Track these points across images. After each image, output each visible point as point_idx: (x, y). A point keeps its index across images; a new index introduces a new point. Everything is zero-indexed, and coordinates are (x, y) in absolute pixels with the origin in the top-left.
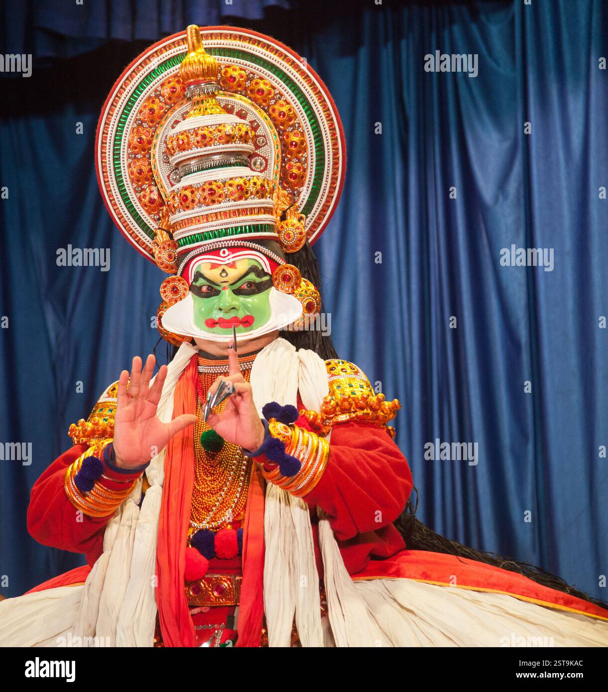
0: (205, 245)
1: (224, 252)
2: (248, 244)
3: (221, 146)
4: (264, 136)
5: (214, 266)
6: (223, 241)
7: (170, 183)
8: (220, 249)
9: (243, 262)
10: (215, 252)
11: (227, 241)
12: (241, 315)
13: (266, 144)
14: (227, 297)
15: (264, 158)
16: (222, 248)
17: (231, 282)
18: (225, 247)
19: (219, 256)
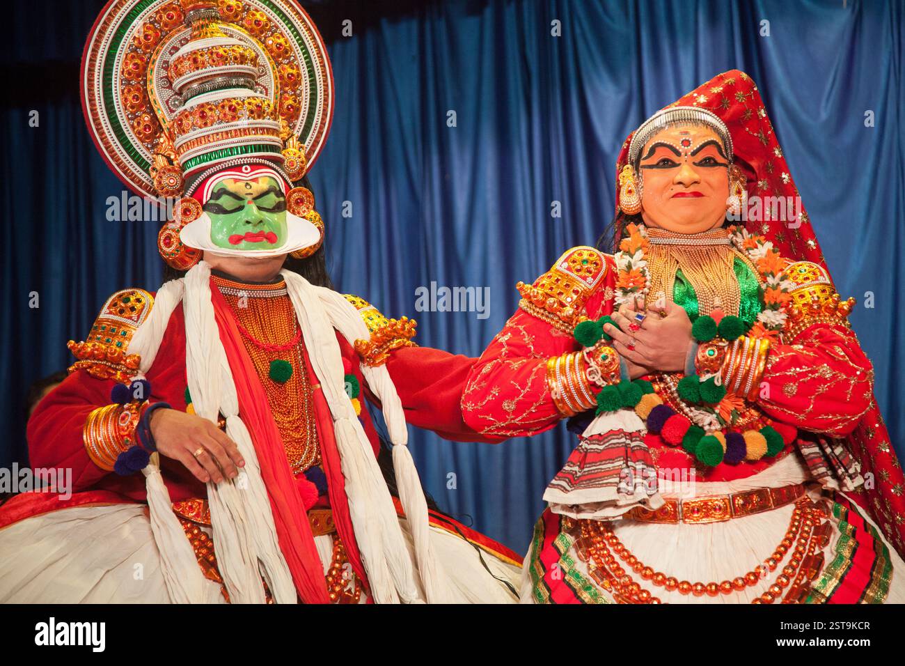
0: (226, 162)
1: (246, 169)
2: (267, 162)
3: (236, 66)
4: (264, 66)
5: (236, 181)
6: (245, 158)
7: (169, 108)
8: (241, 165)
9: (265, 179)
10: (238, 168)
11: (248, 158)
12: (266, 230)
13: (266, 74)
14: (252, 211)
15: (264, 87)
16: (244, 164)
17: (254, 196)
18: (247, 164)
19: (242, 172)
